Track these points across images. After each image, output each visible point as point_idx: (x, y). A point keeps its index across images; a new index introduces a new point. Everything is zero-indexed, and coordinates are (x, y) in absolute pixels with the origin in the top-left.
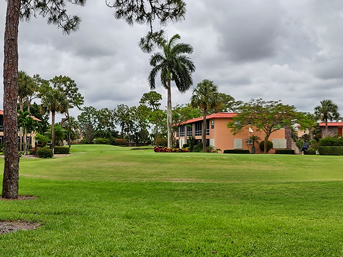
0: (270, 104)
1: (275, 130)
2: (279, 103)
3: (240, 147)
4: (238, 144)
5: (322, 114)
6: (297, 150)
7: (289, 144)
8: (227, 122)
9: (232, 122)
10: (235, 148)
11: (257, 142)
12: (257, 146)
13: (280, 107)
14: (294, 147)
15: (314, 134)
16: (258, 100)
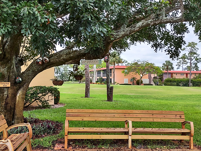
0: (143, 62)
1: (145, 75)
2: (147, 62)
3: (127, 83)
4: (126, 81)
5: (166, 67)
6: (154, 84)
7: (150, 81)
8: (122, 70)
9: (124, 70)
10: (124, 83)
11: (136, 80)
12: (135, 82)
13: (148, 64)
14: (152, 83)
15: (159, 76)
16: (137, 60)
